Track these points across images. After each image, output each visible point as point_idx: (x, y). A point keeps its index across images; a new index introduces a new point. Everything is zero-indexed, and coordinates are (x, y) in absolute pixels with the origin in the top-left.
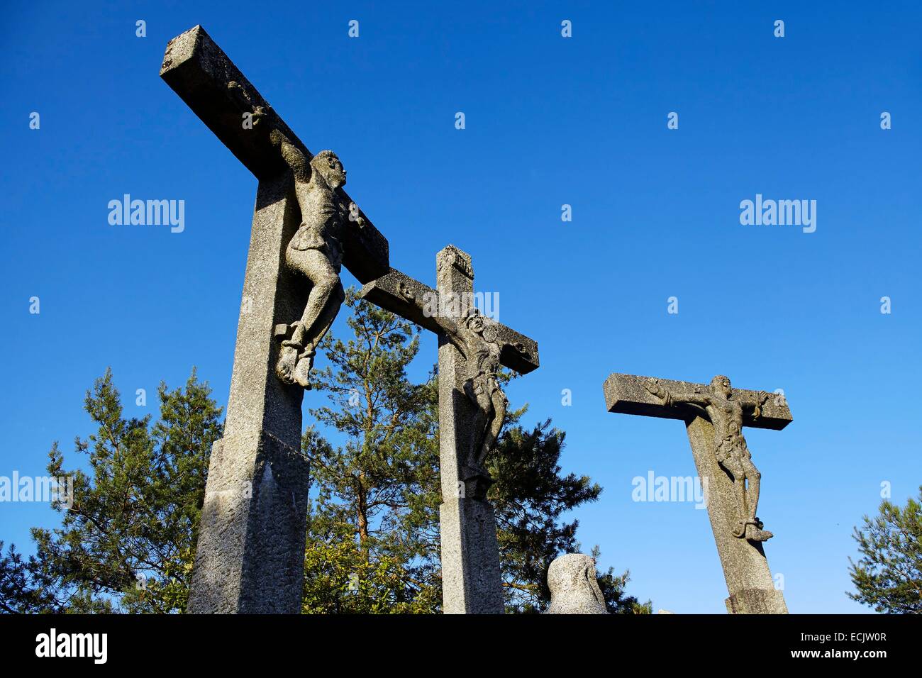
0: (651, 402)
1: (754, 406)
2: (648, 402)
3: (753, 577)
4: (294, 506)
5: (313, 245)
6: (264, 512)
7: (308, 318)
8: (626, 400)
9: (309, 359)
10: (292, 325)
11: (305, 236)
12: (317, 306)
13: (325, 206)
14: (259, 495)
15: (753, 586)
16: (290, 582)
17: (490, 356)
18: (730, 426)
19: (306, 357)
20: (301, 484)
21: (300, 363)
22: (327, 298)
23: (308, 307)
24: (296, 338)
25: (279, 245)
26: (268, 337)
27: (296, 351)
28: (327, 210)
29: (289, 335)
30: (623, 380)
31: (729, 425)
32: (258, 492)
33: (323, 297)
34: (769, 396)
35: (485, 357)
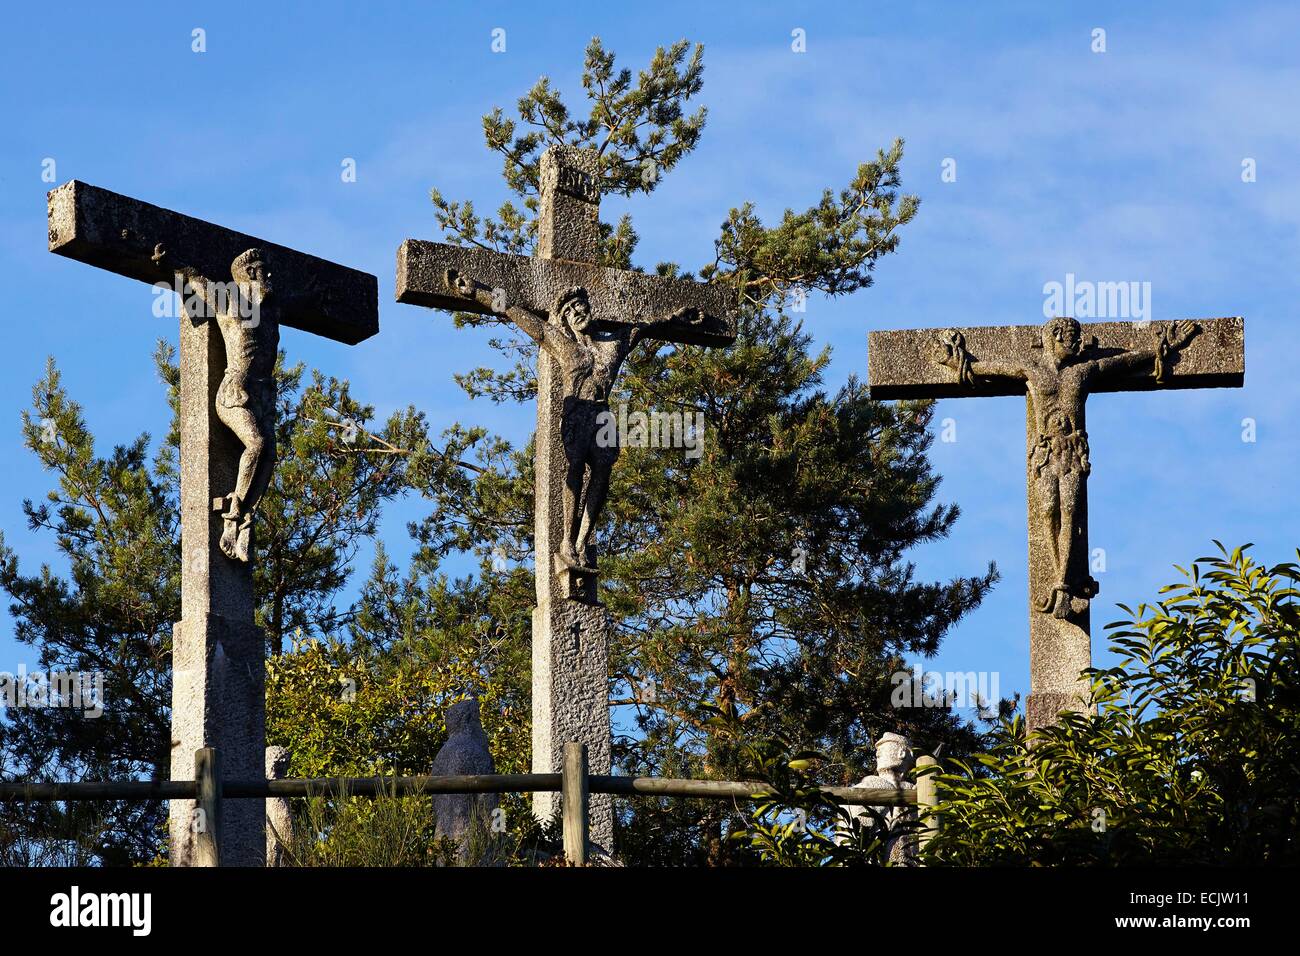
0: (935, 380)
1: (1155, 357)
2: (929, 381)
3: (1054, 675)
4: (250, 674)
5: (236, 404)
6: (218, 686)
7: (241, 490)
8: (884, 383)
9: (249, 529)
10: (228, 497)
11: (228, 393)
12: (247, 476)
13: (245, 348)
14: (213, 672)
15: (1049, 689)
16: (251, 740)
17: (595, 373)
18: (1050, 421)
19: (246, 528)
20: (256, 653)
21: (240, 536)
22: (256, 465)
23: (239, 478)
24: (234, 511)
25: (206, 399)
26: (207, 513)
27: (235, 523)
28: (248, 352)
29: (226, 507)
30: (885, 342)
31: (1047, 418)
32: (211, 670)
33: (252, 465)
34: (1204, 326)
35: (585, 377)
